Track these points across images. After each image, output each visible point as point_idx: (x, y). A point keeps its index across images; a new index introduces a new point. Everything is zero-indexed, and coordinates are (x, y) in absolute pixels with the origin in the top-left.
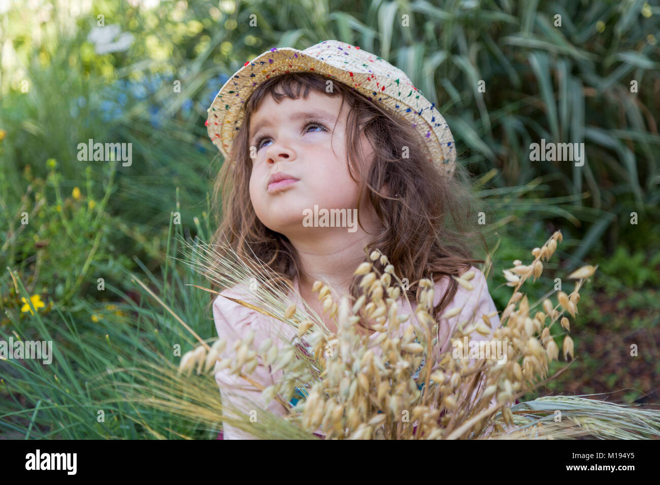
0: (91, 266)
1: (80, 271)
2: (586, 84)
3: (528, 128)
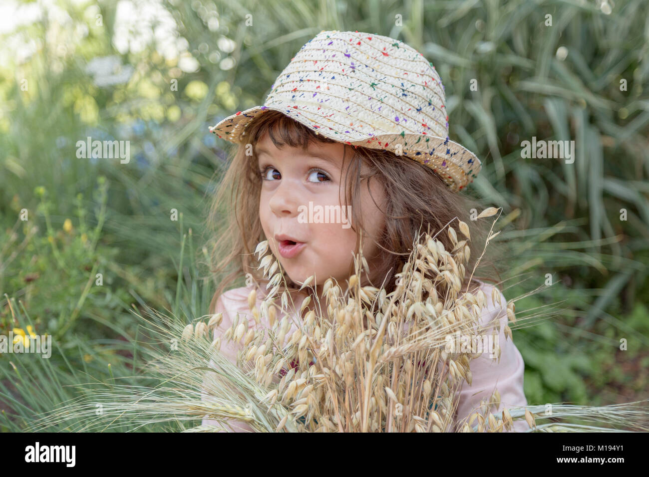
0: (87, 299)
1: (76, 305)
2: (602, 133)
3: (543, 177)
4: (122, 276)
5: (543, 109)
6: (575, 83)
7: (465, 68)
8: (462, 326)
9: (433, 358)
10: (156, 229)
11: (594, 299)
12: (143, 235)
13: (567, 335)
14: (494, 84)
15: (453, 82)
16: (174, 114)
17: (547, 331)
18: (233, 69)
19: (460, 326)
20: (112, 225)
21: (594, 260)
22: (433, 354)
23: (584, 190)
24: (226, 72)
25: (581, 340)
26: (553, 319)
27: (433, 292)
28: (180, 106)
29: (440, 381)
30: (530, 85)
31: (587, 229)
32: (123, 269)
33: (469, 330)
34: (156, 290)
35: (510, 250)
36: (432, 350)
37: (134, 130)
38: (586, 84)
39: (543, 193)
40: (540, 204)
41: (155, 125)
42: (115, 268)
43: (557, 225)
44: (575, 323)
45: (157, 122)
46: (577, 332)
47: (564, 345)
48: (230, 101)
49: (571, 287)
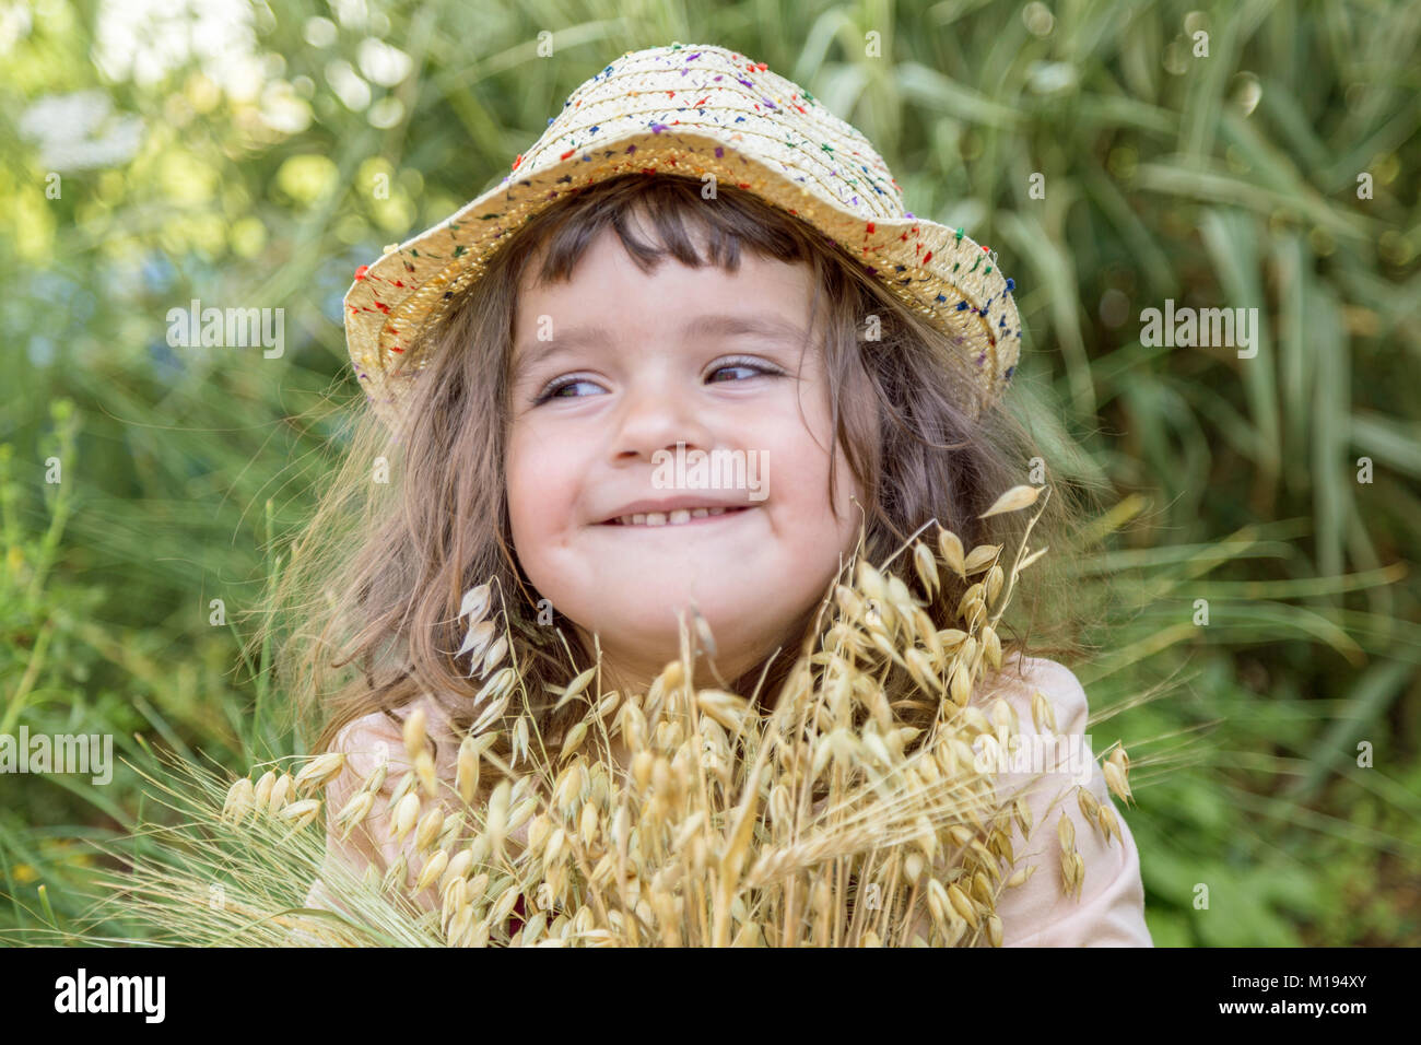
2: (1347, 299)
3: (1198, 414)
4: (111, 657)
5: (1196, 238)
6: (1279, 172)
7: (1000, 131)
8: (956, 791)
9: (885, 875)
10: (202, 536)
11: (1323, 726)
12: (166, 552)
13: (1254, 818)
14: (1072, 171)
15: (968, 164)
16: (250, 239)
17: (1205, 805)
18: (400, 126)
19: (951, 790)
20: (88, 526)
21: (1326, 627)
22: (885, 866)
23: (1299, 445)
24: (380, 132)
25: (1289, 830)
26: (1220, 774)
27: (881, 706)
28: (264, 221)
29: (906, 933)
30: (1165, 176)
31: (1307, 546)
32: (117, 637)
33: (974, 801)
34: (201, 696)
35: (1113, 600)
36: (884, 854)
37: (146, 277)
38: (1307, 176)
39: (1197, 453)
40: (1188, 478)
41: (200, 265)
42: (96, 637)
43: (1232, 536)
44: (1273, 788)
45: (207, 258)
46: (1281, 810)
47: (1247, 841)
48: (393, 209)
49: (1265, 694)
